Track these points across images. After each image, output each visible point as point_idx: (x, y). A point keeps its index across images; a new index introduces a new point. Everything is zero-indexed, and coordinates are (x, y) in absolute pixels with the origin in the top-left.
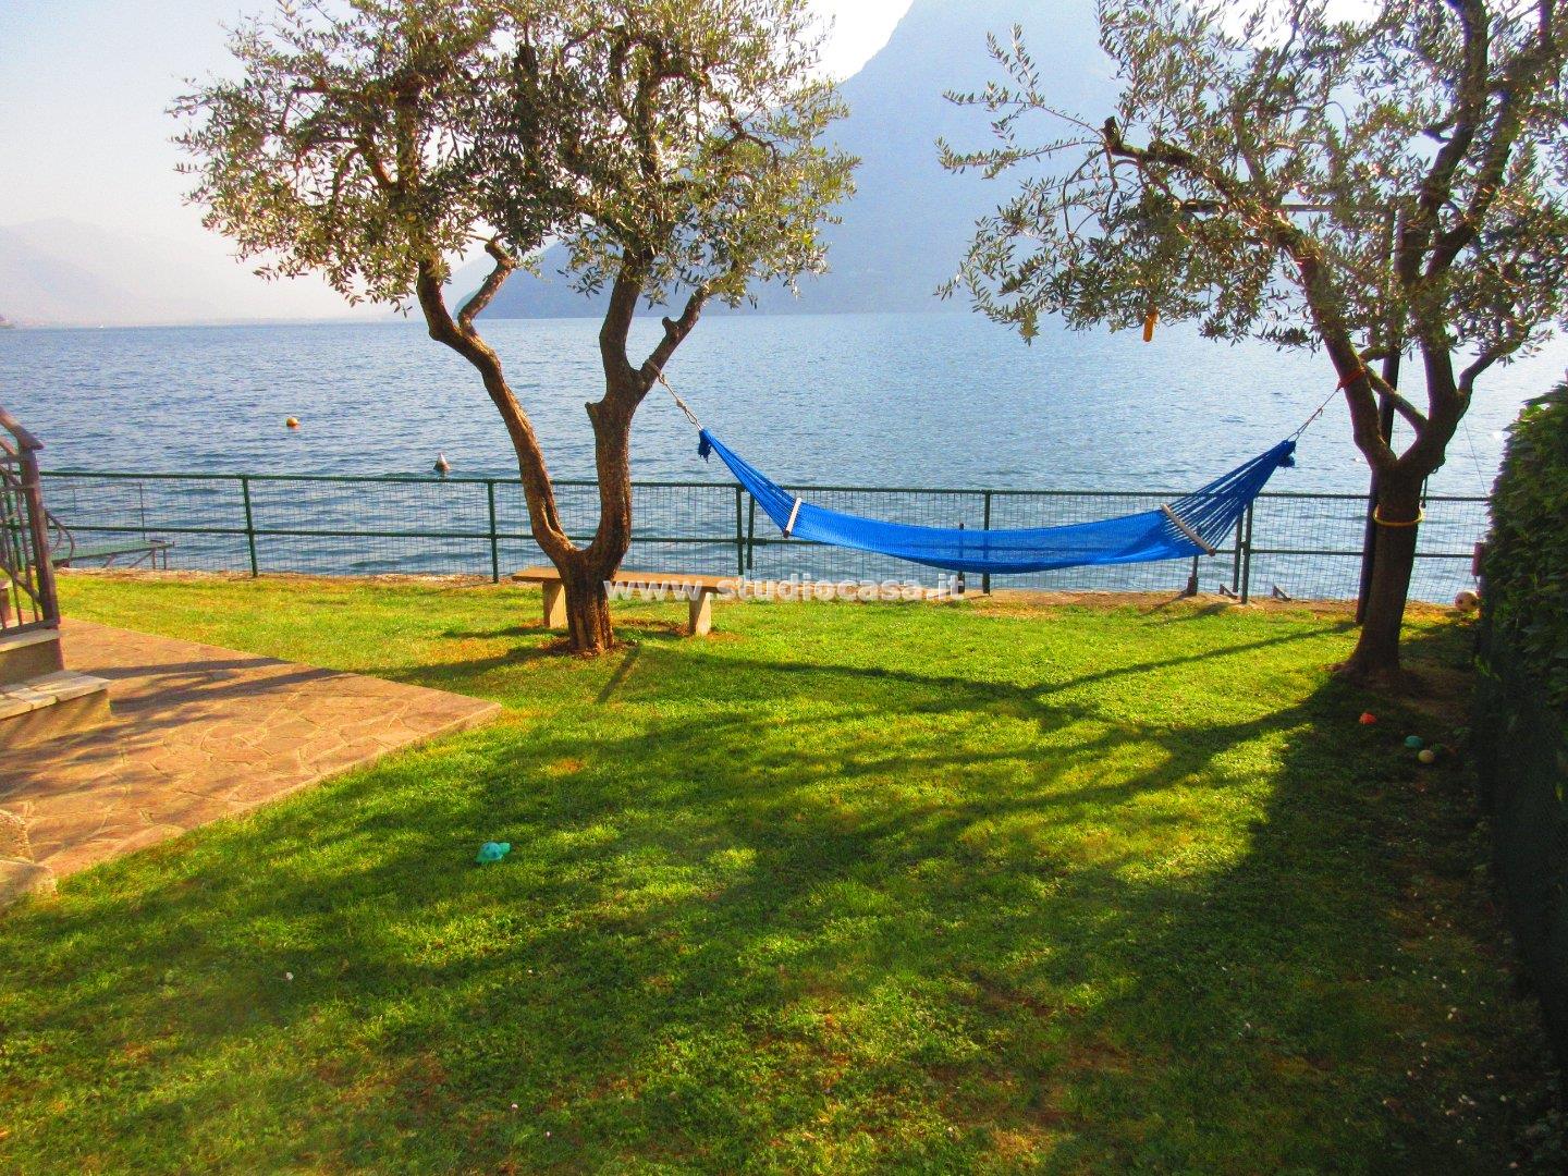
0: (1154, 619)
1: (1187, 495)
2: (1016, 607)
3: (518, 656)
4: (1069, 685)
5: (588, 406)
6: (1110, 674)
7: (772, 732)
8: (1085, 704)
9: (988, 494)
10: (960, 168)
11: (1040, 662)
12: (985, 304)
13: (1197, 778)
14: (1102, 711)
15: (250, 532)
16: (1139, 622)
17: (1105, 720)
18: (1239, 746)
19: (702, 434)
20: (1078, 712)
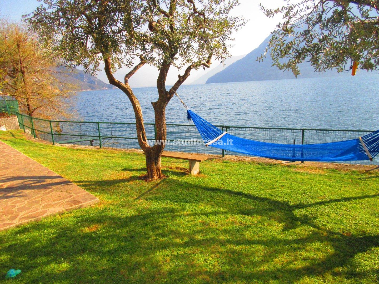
0: (363, 176)
1: (374, 132)
2: (312, 168)
3: (133, 178)
4: (310, 205)
5: (152, 103)
6: (331, 201)
7: (178, 218)
8: (311, 216)
9: (303, 130)
10: (272, 15)
11: (305, 193)
12: (276, 63)
13: (340, 269)
14: (316, 221)
15: (99, 137)
16: (357, 177)
17: (314, 226)
18: (373, 249)
19: (188, 112)
20: (306, 221)
